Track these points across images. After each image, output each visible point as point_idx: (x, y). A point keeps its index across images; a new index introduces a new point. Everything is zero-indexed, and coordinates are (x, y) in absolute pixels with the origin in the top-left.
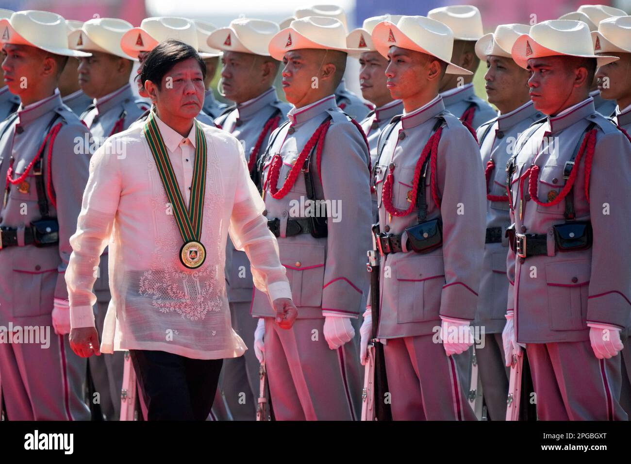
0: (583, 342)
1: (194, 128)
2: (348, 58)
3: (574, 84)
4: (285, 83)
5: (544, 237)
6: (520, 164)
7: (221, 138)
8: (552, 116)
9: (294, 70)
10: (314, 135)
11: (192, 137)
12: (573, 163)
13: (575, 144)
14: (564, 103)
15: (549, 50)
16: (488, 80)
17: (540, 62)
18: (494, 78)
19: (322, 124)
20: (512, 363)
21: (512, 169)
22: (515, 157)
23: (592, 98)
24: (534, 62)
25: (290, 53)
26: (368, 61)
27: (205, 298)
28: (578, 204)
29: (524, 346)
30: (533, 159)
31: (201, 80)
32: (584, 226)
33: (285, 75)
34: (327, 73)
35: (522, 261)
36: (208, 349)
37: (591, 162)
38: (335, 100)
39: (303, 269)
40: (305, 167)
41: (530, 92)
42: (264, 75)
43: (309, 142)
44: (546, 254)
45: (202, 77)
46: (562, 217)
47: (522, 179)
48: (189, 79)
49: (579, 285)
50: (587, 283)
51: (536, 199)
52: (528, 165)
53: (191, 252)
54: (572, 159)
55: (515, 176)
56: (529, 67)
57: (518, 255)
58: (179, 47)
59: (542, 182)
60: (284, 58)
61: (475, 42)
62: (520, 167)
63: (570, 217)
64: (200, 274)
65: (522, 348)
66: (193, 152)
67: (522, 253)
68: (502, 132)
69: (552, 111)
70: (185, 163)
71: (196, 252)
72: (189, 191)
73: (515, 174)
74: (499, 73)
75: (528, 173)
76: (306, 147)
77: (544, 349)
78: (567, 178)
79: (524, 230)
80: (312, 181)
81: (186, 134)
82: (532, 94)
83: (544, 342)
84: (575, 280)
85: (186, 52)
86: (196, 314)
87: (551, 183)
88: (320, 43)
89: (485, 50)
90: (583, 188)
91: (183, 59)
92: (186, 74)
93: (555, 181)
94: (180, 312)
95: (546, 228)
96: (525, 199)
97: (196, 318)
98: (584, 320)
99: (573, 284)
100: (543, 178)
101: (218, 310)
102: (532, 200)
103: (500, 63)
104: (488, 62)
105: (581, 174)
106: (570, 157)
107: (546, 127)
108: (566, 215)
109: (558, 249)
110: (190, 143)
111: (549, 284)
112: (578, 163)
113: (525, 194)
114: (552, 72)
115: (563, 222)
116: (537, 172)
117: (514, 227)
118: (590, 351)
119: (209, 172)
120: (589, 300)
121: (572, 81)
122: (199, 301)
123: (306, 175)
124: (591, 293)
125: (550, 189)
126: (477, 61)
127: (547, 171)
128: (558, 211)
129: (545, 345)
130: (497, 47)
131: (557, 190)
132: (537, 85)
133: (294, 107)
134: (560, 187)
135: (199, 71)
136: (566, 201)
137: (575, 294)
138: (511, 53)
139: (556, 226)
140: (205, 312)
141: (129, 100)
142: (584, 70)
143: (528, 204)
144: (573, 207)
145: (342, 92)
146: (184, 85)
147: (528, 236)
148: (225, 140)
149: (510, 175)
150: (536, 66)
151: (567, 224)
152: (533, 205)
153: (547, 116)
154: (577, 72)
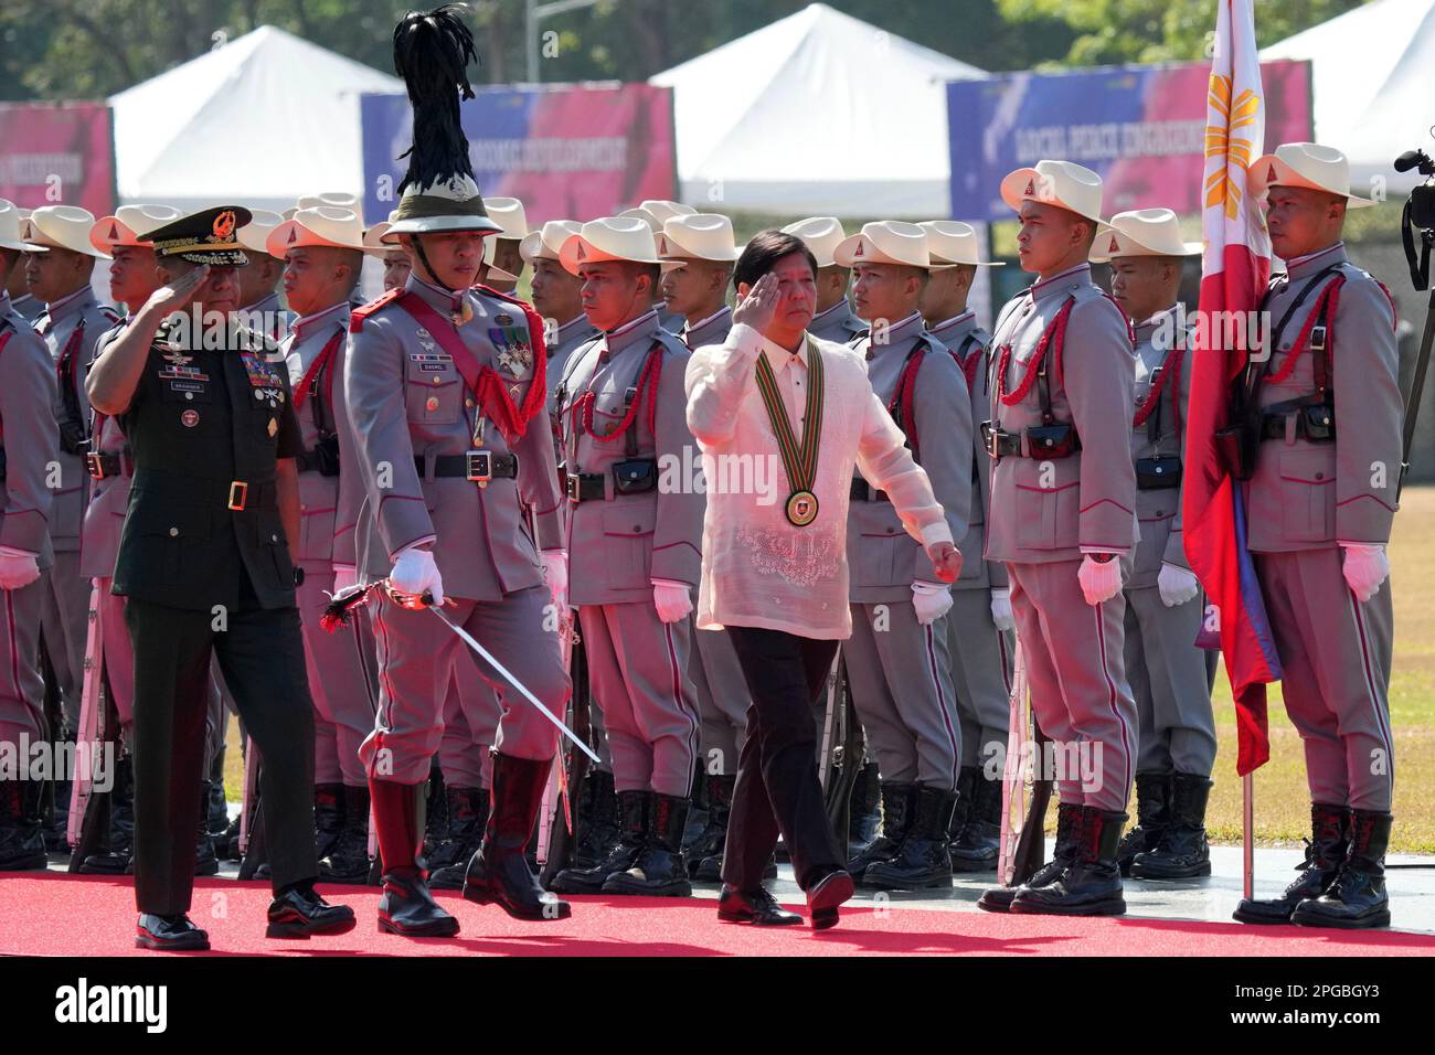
0: (647, 602)
1: (805, 343)
2: (365, 257)
3: (636, 293)
4: (287, 286)
5: (601, 477)
6: (571, 391)
7: (841, 354)
8: (608, 332)
9: (298, 271)
10: (324, 350)
11: (803, 353)
12: (635, 389)
13: (638, 366)
14: (624, 317)
15: (605, 253)
16: (535, 287)
17: (594, 268)
18: (541, 283)
19: (333, 337)
20: (562, 627)
21: (562, 395)
22: (566, 381)
23: (655, 311)
24: (587, 268)
25: (293, 251)
26: (395, 261)
27: (818, 560)
28: (642, 438)
29: (577, 608)
30: (587, 384)
31: (809, 280)
32: (648, 465)
33: (287, 278)
34: (340, 275)
35: (575, 506)
36: (816, 625)
37: (656, 389)
38: (349, 308)
39: (310, 514)
40: (312, 390)
41: (583, 303)
42: (264, 277)
43: (317, 359)
44: (603, 498)
45: (813, 278)
46: (622, 453)
47: (575, 408)
48: (796, 280)
49: (642, 535)
50: (652, 532)
51: (592, 432)
52: (582, 390)
53: (800, 505)
54: (634, 384)
55: (566, 405)
56: (581, 274)
57: (570, 498)
58: (782, 239)
59: (599, 412)
60: (286, 257)
61: (520, 241)
62: (572, 393)
63: (631, 452)
64: (817, 529)
65: (574, 611)
66: (805, 372)
67: (575, 497)
68: (552, 350)
69: (609, 326)
70: (795, 386)
71: (806, 505)
72: (802, 423)
73: (566, 402)
74: (548, 279)
75: (582, 401)
76: (313, 365)
77: (600, 612)
78: (629, 407)
79: (577, 469)
80: (320, 407)
81: (795, 351)
82: (586, 306)
83: (601, 603)
84: (638, 529)
85: (790, 245)
86: (803, 578)
87: (610, 413)
88: (331, 239)
89: (532, 250)
90: (648, 420)
91: (788, 253)
92: (792, 275)
93: (614, 411)
94: (783, 575)
95: (603, 468)
96: (579, 432)
97: (804, 585)
98: (648, 577)
99: (635, 533)
100: (599, 407)
101: (832, 576)
102: (587, 434)
103: (549, 266)
104: (534, 265)
105: (644, 403)
106: (631, 383)
107: (602, 345)
108: (627, 451)
109: (618, 492)
110: (801, 361)
111: (607, 534)
112: (640, 390)
113: (578, 426)
114: (609, 280)
115: (624, 460)
116: (593, 399)
117: (565, 466)
118: (654, 613)
119: (827, 398)
120: (654, 553)
121: (633, 289)
122: (809, 563)
123: (313, 398)
124: (656, 545)
125: (608, 420)
126: (522, 263)
127: (603, 398)
128: (617, 446)
129: (601, 607)
130: (545, 248)
131: (617, 421)
132: (591, 295)
133: (299, 316)
134: (620, 417)
135: (809, 269)
136: (627, 434)
137: (637, 545)
138: (558, 252)
139: (616, 464)
140: (816, 578)
141: (90, 304)
142: (646, 278)
143: (582, 437)
144: (635, 440)
145: (357, 299)
146: (789, 286)
147: (582, 477)
148: (845, 357)
149: (560, 403)
150: (590, 273)
151: (628, 462)
152: (587, 439)
153: (603, 332)
154: (638, 280)
